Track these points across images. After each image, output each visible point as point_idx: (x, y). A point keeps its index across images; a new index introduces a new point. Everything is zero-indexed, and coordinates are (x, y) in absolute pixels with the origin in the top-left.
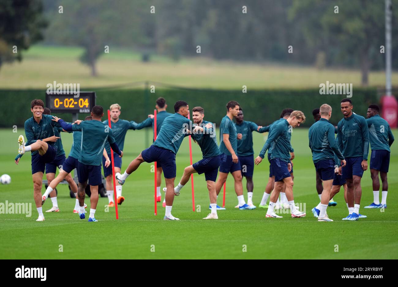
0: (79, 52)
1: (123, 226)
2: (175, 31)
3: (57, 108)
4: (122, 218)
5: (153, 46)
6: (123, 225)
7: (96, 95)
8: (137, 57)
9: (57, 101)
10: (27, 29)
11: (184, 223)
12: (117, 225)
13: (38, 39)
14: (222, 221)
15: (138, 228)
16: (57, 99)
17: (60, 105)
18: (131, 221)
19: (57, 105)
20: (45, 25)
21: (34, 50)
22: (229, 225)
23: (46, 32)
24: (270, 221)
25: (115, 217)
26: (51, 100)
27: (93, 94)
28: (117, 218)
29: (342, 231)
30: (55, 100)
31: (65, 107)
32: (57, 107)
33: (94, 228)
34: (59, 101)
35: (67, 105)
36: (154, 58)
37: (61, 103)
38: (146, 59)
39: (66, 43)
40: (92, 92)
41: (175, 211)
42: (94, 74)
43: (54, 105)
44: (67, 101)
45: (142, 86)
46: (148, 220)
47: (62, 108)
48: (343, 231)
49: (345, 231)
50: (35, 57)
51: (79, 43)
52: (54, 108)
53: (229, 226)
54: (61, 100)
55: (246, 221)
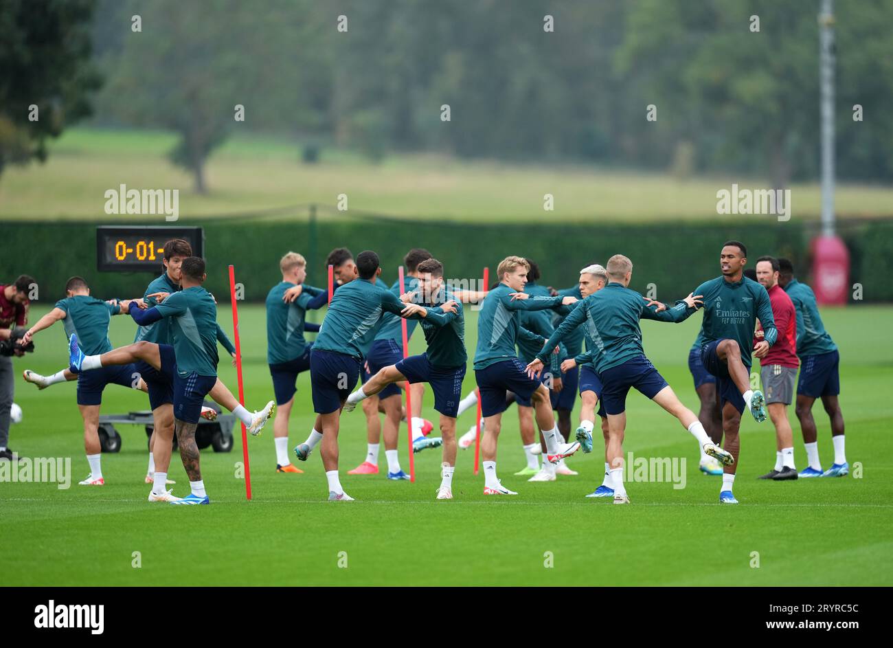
0: (168, 142)
1: (260, 513)
2: (374, 97)
3: (120, 261)
4: (258, 496)
5: (327, 129)
6: (261, 511)
7: (205, 234)
8: (293, 152)
9: (121, 247)
10: (56, 91)
11: (392, 508)
12: (248, 512)
13: (81, 113)
14: (472, 502)
15: (293, 518)
16: (121, 243)
17: (127, 254)
18: (277, 503)
19: (121, 254)
20: (95, 84)
21: (72, 138)
22: (488, 512)
23: (98, 99)
24: (575, 503)
25: (244, 494)
26: (109, 244)
27: (199, 231)
28: (249, 496)
29: (729, 525)
30: (116, 244)
31: (137, 259)
32: (122, 258)
33: (199, 519)
34: (124, 246)
35: (142, 254)
36: (327, 155)
37: (130, 251)
38: (310, 157)
39: (139, 122)
40: (195, 227)
41: (372, 481)
42: (201, 189)
43: (115, 254)
44: (141, 247)
45: (304, 215)
46: (314, 500)
47: (131, 262)
48: (731, 526)
49: (734, 526)
50: (74, 153)
51: (170, 123)
52: (114, 262)
53: (488, 515)
54: (131, 245)
55: (524, 503)
